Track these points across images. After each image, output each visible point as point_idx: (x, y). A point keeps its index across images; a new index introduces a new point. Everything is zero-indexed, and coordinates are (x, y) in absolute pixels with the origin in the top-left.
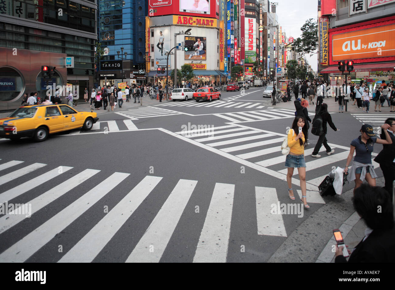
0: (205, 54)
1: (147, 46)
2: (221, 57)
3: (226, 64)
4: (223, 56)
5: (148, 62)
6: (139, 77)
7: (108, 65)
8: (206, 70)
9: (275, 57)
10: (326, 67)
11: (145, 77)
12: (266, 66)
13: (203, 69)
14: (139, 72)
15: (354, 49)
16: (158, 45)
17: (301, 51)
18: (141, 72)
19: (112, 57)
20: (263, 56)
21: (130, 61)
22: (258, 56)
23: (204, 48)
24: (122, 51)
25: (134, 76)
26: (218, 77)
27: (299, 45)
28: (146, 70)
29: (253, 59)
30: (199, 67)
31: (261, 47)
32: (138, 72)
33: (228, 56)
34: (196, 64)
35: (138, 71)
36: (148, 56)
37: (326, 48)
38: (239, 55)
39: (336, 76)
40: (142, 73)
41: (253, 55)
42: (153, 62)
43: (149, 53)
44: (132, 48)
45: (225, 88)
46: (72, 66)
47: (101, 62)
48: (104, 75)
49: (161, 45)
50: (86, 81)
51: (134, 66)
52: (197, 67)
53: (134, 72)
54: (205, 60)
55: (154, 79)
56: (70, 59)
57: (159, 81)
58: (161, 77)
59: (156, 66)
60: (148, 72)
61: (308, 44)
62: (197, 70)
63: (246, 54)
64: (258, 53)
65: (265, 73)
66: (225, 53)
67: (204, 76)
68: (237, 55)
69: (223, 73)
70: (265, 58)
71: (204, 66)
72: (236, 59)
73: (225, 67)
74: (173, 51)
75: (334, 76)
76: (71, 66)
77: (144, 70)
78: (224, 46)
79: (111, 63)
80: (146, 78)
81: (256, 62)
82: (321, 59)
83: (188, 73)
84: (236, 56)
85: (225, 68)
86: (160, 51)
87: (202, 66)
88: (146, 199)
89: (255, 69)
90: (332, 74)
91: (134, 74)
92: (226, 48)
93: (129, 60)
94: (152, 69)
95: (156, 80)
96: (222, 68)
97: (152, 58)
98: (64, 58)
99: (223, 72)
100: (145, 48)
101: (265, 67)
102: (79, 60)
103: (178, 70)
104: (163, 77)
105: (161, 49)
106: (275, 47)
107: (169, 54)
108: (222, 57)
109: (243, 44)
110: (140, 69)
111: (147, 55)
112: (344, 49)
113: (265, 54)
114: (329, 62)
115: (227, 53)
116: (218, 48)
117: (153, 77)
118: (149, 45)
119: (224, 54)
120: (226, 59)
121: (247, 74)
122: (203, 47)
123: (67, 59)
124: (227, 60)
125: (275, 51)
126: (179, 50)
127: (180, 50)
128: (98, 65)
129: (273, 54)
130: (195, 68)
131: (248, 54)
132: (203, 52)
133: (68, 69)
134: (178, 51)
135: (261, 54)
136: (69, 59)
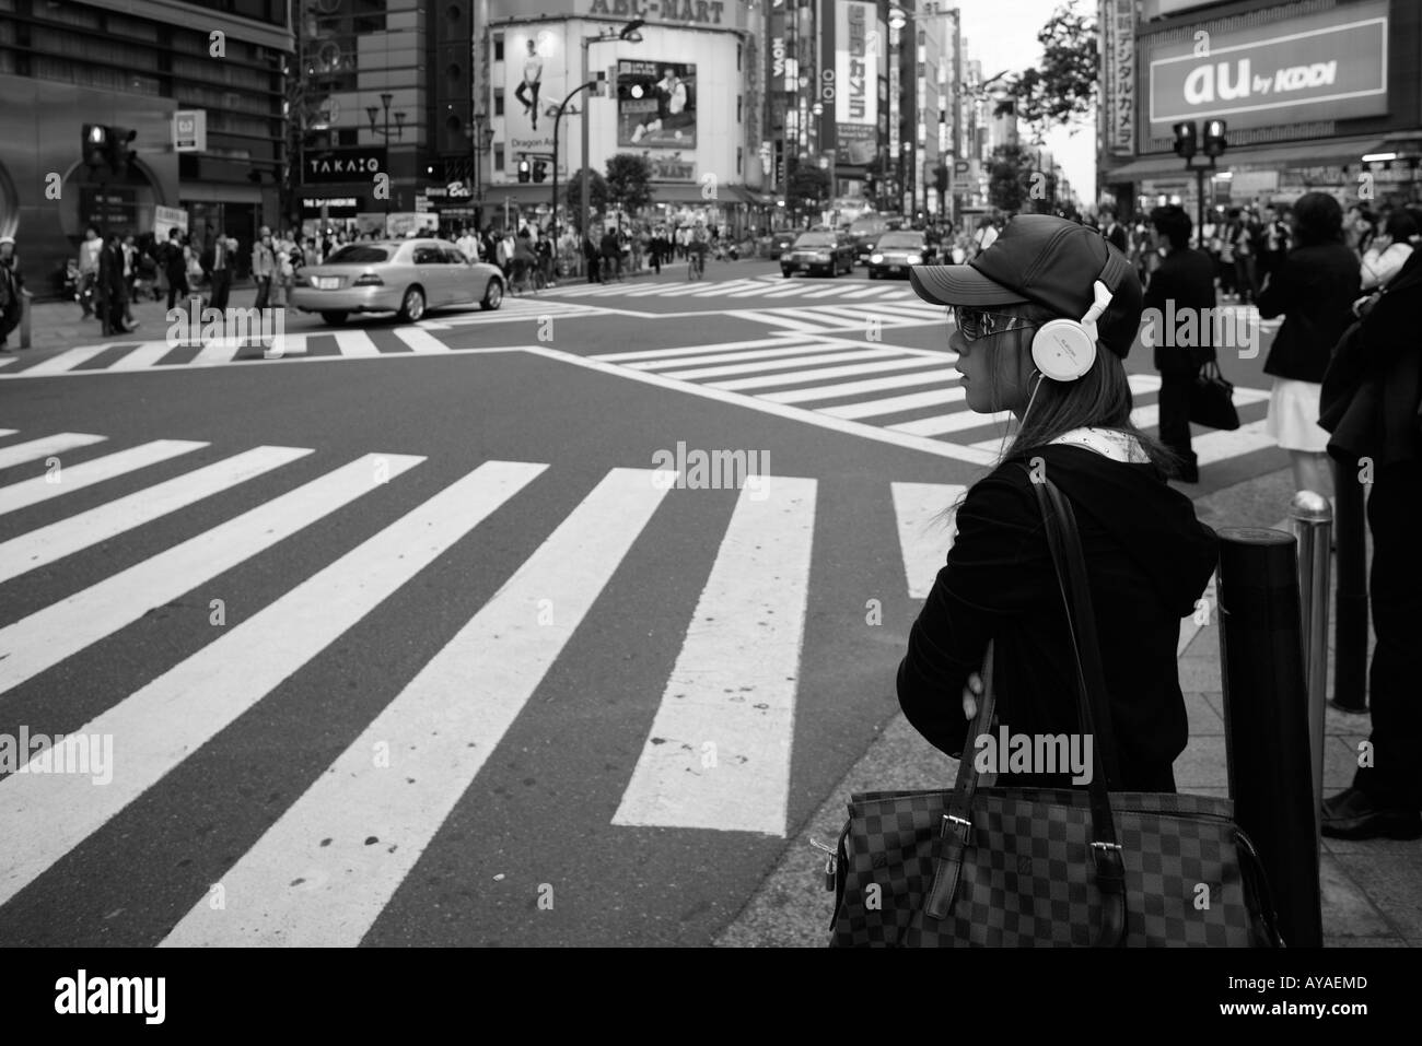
0: (690, 127)
1: (477, 95)
2: (749, 138)
3: (767, 163)
4: (759, 133)
5: (482, 152)
6: (448, 208)
7: (332, 166)
8: (694, 183)
9: (942, 149)
10: (1126, 161)
11: (471, 207)
12: (912, 178)
13: (686, 179)
14: (449, 191)
15: (1227, 93)
16: (519, 92)
17: (1039, 116)
18: (456, 189)
19: (349, 135)
20: (902, 140)
21: (413, 149)
22: (883, 138)
23: (690, 105)
24: (386, 108)
25: (431, 204)
26: (740, 211)
27: (1030, 94)
28: (477, 185)
29: (867, 152)
30: (669, 171)
31: (895, 107)
32: (444, 192)
33: (777, 136)
34: (658, 162)
35: (445, 187)
36: (482, 129)
37: (1127, 91)
38: (814, 133)
39: (1161, 194)
40: (460, 193)
41: (865, 135)
42: (500, 155)
43: (485, 117)
44: (424, 102)
45: (764, 246)
46: (197, 144)
47: (306, 153)
48: (319, 203)
49: (529, 90)
50: (250, 206)
51: (430, 170)
52: (664, 173)
53: (429, 191)
54: (693, 147)
55: (504, 218)
56: (192, 118)
57: (523, 222)
58: (530, 210)
59: (511, 166)
60: (483, 189)
61: (1063, 91)
62: (663, 182)
63: (840, 134)
64: (883, 130)
65: (908, 204)
66: (764, 123)
67: (690, 204)
68: (808, 134)
69: (756, 197)
70: (908, 147)
71: (687, 170)
72: (806, 149)
73: (764, 174)
74: (577, 101)
75: (1156, 191)
76: (193, 144)
77: (468, 181)
78: (761, 100)
79: (345, 156)
80: (476, 209)
81: (878, 160)
82: (1111, 135)
83: (631, 187)
84: (803, 137)
85: (765, 177)
86: (526, 112)
87: (681, 169)
88: (489, 519)
89: (872, 185)
90: (1148, 186)
91: (431, 198)
92: (769, 105)
93: (412, 144)
94: (498, 178)
95: (510, 219)
96: (753, 178)
97: (497, 138)
98: (169, 117)
99: (758, 191)
100: (472, 103)
101: (906, 183)
102: (223, 127)
103: (593, 172)
104: (538, 211)
105: (532, 105)
106: (943, 113)
107: (561, 111)
108: (756, 137)
109: (829, 93)
110: (452, 180)
111: (479, 126)
112: (1191, 97)
113: (907, 131)
114: (1137, 145)
115: (770, 124)
116: (739, 106)
117: (500, 208)
118: (486, 88)
119: (759, 126)
120: (767, 145)
121: (843, 206)
122: (683, 99)
123: (180, 118)
124: (771, 149)
125: (942, 126)
126: (598, 95)
127: (603, 94)
128: (295, 161)
129: (935, 134)
130: (655, 177)
131: (847, 131)
132: (686, 119)
133: (184, 157)
134: (593, 101)
135: (894, 133)
136: (186, 119)
